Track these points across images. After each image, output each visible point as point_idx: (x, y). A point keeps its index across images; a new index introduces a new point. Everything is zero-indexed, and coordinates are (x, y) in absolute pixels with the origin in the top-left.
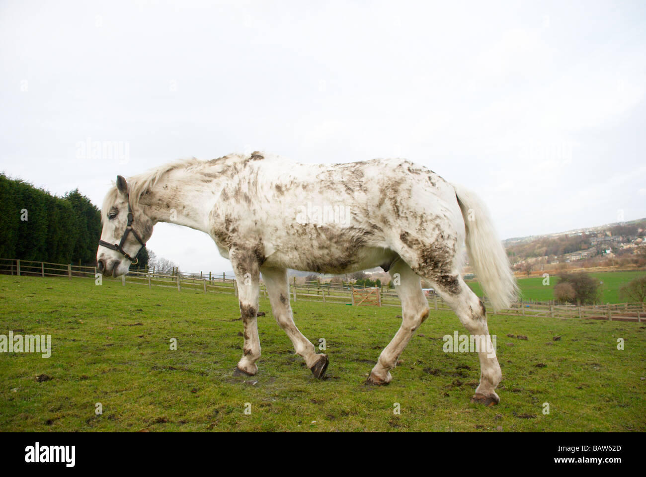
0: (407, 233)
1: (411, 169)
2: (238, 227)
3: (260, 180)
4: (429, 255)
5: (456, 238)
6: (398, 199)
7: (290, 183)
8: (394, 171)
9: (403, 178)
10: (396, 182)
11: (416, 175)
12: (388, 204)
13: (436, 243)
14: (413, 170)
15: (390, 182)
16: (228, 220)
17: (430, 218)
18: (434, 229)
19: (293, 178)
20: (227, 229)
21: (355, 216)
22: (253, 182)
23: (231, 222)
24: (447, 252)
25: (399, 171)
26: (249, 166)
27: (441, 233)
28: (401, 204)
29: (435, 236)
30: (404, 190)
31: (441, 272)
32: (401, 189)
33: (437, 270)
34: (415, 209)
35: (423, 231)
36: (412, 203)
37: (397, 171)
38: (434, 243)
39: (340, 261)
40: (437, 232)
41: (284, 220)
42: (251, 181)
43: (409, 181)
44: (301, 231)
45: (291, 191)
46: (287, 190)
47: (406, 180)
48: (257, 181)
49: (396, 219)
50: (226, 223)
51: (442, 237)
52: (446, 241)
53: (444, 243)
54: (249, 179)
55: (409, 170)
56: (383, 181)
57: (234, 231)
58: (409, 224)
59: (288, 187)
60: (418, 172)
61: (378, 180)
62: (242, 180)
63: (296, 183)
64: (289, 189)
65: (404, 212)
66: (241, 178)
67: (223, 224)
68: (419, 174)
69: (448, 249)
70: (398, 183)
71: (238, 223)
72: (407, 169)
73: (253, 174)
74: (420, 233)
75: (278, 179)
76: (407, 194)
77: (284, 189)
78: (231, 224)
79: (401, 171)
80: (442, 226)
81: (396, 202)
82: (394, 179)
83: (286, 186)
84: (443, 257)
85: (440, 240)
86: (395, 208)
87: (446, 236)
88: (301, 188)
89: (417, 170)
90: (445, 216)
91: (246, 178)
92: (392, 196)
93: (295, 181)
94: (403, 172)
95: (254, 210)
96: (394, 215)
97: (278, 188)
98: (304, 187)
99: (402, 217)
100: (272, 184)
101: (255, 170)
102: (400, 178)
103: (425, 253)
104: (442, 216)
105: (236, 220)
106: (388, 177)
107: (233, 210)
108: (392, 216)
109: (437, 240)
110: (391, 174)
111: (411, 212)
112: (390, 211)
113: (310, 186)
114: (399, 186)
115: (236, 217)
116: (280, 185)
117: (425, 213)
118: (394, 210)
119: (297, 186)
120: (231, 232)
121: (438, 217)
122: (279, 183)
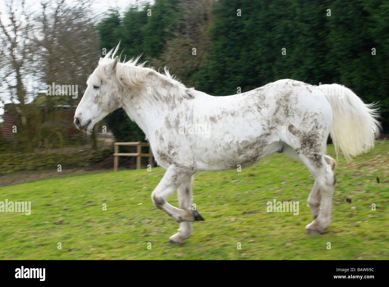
0: (292, 126)
1: (294, 84)
2: (178, 151)
3: (195, 115)
4: (308, 138)
5: (326, 128)
6: (289, 106)
7: (222, 113)
8: (284, 87)
9: (291, 91)
10: (287, 94)
11: (298, 87)
12: (282, 110)
13: (312, 131)
14: (296, 84)
15: (283, 95)
16: (171, 146)
17: (310, 115)
18: (312, 122)
19: (223, 109)
20: (169, 152)
21: (264, 126)
22: (190, 117)
23: (173, 148)
24: (318, 137)
25: (287, 87)
26: (185, 103)
27: (316, 125)
28: (291, 108)
29: (312, 127)
30: (293, 98)
31: (314, 151)
32: (291, 98)
33: (312, 149)
34: (301, 110)
35: (304, 124)
36: (298, 106)
37: (286, 87)
38: (310, 131)
39: (253, 157)
40: (314, 124)
41: (214, 141)
42: (188, 117)
43: (295, 92)
44: (226, 147)
45: (223, 119)
46: (220, 118)
47: (293, 92)
48: (193, 116)
49: (286, 117)
50: (169, 148)
51: (317, 127)
52: (318, 130)
53: (317, 131)
54: (186, 115)
55: (293, 85)
56: (278, 96)
57: (174, 154)
58: (294, 120)
59: (220, 116)
60: (299, 85)
61: (275, 96)
62: (180, 115)
63: (226, 112)
64: (221, 118)
65: (292, 112)
66: (179, 112)
67: (166, 148)
68: (300, 86)
69: (318, 135)
70: (288, 95)
71: (178, 148)
72: (292, 84)
73: (189, 111)
74: (303, 126)
75: (211, 112)
76: (295, 101)
77: (217, 118)
78: (173, 149)
79: (288, 86)
80: (318, 120)
81: (287, 107)
82: (285, 93)
83: (219, 116)
84: (315, 140)
85: (315, 129)
86: (286, 111)
87: (319, 126)
88: (230, 115)
89: (298, 84)
90: (320, 113)
91: (183, 113)
92: (285, 104)
93: (225, 111)
94: (290, 87)
95: (190, 138)
96: (285, 116)
97: (213, 119)
98: (233, 115)
99: (290, 116)
100: (206, 117)
101: (191, 108)
102: (289, 91)
103: (305, 138)
104: (318, 112)
105: (177, 147)
106: (281, 92)
107: (175, 139)
108: (283, 116)
109: (313, 129)
110: (282, 90)
111: (297, 112)
112: (283, 114)
113: (236, 113)
114: (289, 97)
115: (178, 144)
116: (213, 117)
117: (307, 112)
118: (285, 112)
119: (227, 115)
120: (172, 155)
121: (316, 114)
122: (212, 115)
